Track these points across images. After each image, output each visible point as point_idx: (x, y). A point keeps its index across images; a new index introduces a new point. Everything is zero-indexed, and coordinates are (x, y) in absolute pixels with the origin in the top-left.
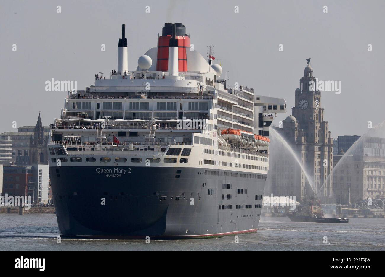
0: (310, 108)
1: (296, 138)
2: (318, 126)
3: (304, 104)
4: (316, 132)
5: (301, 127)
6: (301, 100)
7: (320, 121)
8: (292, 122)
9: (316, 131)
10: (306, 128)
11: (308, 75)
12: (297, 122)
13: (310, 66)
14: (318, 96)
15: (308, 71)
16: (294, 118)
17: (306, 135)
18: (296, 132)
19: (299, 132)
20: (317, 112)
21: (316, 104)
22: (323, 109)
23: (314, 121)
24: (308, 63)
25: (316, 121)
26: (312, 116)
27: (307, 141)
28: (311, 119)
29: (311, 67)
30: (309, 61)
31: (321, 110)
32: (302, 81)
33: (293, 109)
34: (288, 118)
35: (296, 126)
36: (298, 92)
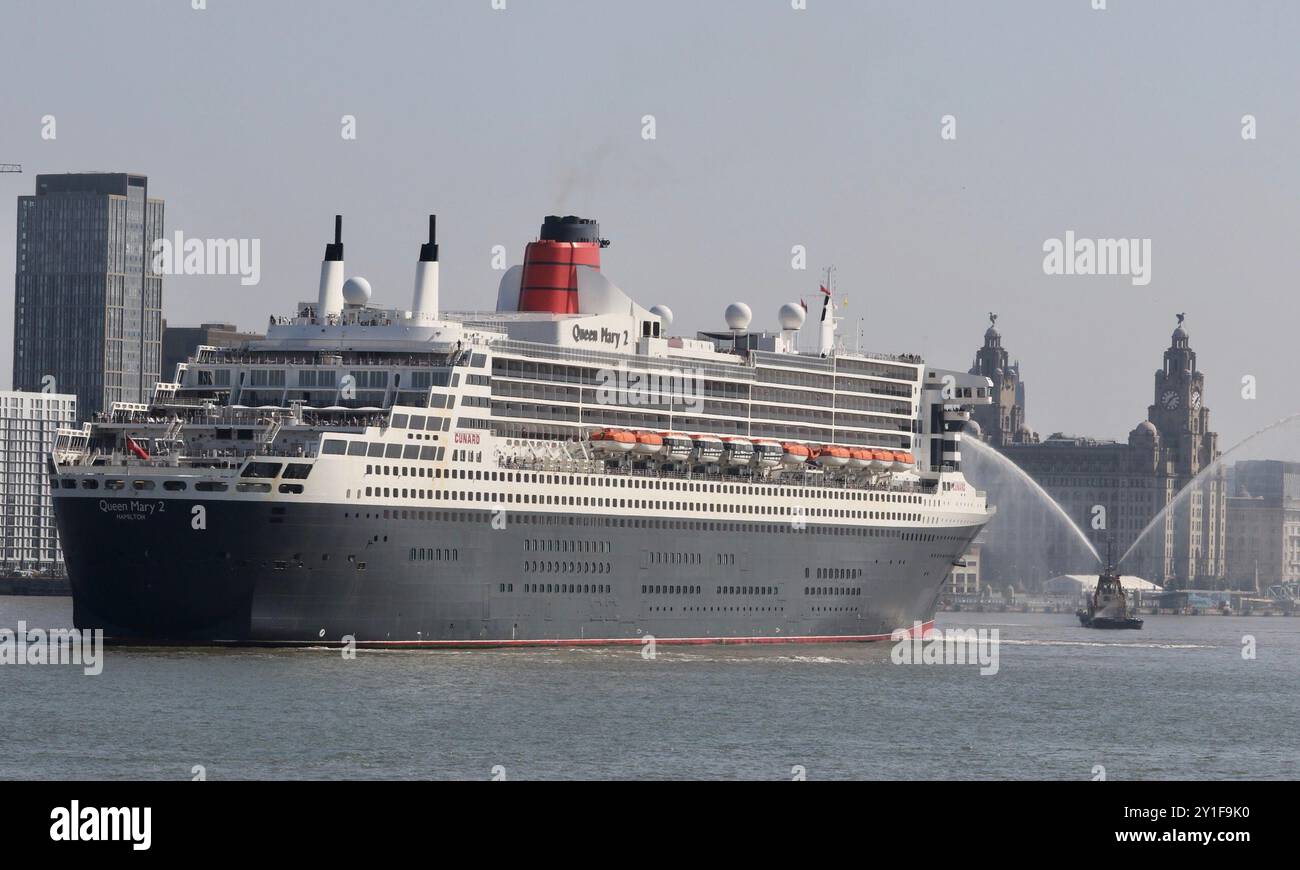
0: (1184, 408)
1: (1156, 464)
2: (1198, 443)
3: (1171, 400)
4: (1193, 453)
5: (1164, 442)
6: (1166, 391)
7: (1201, 433)
8: (1148, 434)
9: (1193, 450)
10: (1176, 446)
11: (1180, 345)
12: (1158, 434)
13: (1183, 328)
14: (1198, 385)
15: (1179, 337)
16: (1152, 427)
17: (1176, 459)
18: (1157, 453)
19: (1162, 453)
20: (1196, 415)
21: (1195, 399)
22: (1208, 410)
23: (1191, 433)
24: (1179, 322)
25: (1194, 432)
26: (1186, 422)
27: (1176, 471)
28: (1185, 427)
29: (1185, 330)
30: (1181, 318)
31: (1203, 412)
32: (1168, 355)
33: (1151, 409)
34: (1141, 426)
35: (1157, 441)
36: (1160, 377)
